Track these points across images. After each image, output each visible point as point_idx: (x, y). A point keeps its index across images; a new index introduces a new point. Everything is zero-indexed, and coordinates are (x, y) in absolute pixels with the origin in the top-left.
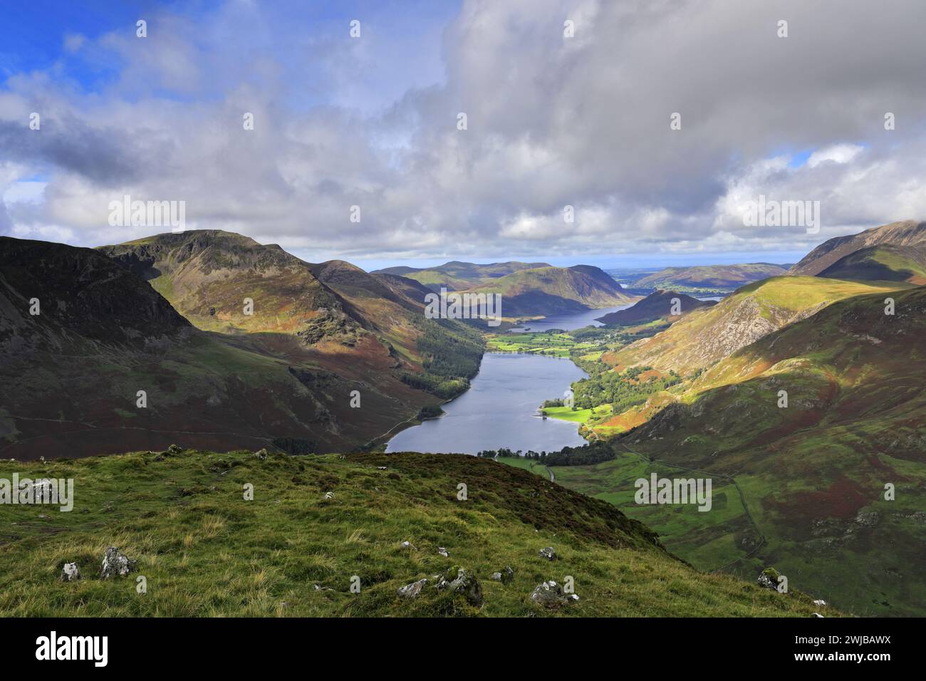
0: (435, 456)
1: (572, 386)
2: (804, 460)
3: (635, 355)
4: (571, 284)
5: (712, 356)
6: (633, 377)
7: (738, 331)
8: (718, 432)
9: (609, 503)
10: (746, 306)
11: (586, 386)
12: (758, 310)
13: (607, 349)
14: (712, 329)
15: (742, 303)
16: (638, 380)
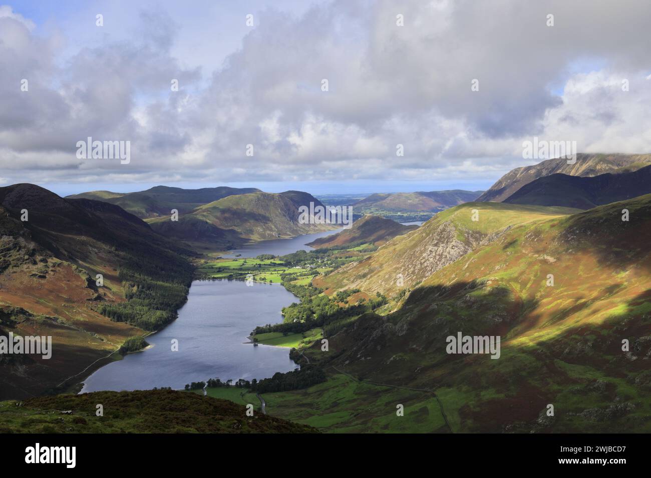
0: (132, 393)
1: (283, 311)
2: (493, 370)
3: (344, 278)
4: (282, 210)
5: (415, 277)
6: (342, 300)
7: (438, 253)
8: (421, 349)
9: (314, 428)
10: (444, 230)
11: (297, 311)
12: (455, 233)
13: (317, 273)
14: (415, 252)
15: (441, 227)
16: (347, 302)
